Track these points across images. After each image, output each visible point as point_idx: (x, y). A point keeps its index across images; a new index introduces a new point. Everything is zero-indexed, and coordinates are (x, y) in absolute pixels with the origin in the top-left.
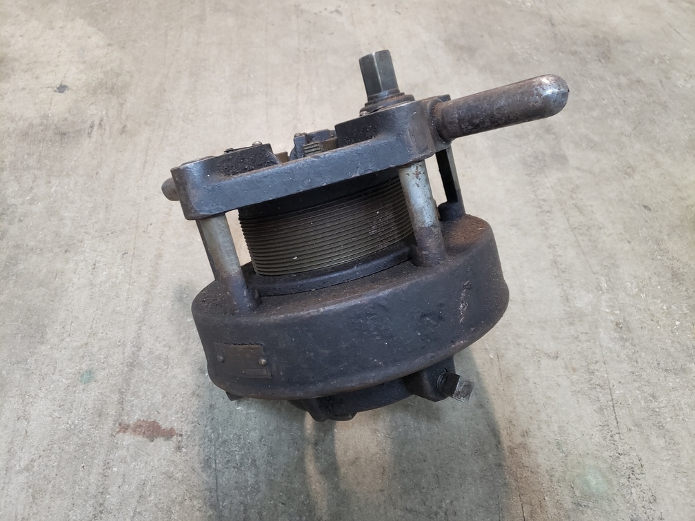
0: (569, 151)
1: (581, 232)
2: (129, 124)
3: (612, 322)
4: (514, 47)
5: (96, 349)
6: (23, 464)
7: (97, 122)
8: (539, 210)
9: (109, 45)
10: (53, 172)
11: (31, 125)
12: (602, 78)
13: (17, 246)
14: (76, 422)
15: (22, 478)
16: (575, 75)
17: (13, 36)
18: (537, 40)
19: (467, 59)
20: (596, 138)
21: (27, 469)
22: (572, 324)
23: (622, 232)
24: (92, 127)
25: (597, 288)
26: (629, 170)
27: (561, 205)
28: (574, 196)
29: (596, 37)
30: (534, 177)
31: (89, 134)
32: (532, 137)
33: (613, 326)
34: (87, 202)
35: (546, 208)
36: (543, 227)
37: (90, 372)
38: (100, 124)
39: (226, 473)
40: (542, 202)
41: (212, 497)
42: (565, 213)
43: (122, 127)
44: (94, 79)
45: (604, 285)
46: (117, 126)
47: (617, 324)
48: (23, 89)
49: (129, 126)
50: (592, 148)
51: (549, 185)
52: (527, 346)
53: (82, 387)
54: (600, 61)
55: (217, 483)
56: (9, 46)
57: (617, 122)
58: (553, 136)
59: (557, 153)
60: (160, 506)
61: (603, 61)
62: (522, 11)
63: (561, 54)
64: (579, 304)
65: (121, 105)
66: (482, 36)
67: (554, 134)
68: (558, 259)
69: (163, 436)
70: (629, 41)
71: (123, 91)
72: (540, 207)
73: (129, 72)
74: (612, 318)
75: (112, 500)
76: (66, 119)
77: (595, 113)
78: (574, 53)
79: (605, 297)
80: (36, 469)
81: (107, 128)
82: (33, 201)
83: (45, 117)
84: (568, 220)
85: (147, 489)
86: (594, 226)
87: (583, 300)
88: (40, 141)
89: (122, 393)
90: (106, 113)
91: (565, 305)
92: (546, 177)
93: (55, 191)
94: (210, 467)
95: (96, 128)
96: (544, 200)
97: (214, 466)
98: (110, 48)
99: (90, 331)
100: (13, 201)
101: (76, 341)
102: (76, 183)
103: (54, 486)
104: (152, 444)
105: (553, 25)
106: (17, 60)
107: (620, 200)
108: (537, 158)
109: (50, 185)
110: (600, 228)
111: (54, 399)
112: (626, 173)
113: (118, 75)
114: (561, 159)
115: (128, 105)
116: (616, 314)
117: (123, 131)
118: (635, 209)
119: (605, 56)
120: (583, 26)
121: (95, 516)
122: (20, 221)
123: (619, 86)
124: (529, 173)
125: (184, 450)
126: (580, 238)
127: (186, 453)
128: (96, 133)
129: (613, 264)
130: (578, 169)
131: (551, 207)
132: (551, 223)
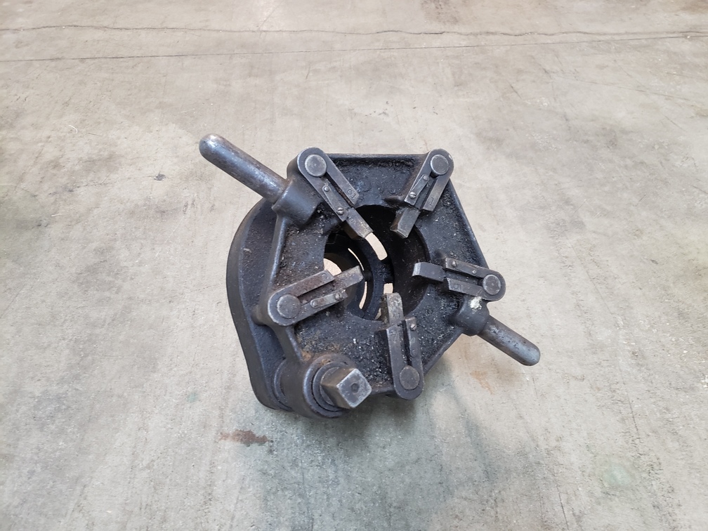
0: (586, 218)
2: (217, 204)
3: (629, 351)
4: (535, 138)
5: (198, 376)
6: (145, 463)
7: (190, 203)
8: (563, 265)
10: (156, 241)
11: (137, 205)
13: (130, 298)
14: (186, 432)
15: (145, 474)
16: (588, 158)
17: (119, 138)
18: (555, 132)
19: (495, 148)
20: (609, 208)
21: (148, 467)
22: (594, 353)
23: (634, 281)
24: (186, 206)
25: (614, 325)
26: (637, 233)
27: (581, 261)
28: (592, 253)
30: (557, 239)
31: (184, 211)
32: (553, 208)
33: (630, 355)
34: (185, 264)
35: (568, 263)
36: (566, 278)
37: (195, 394)
38: (193, 204)
39: (311, 470)
40: (564, 258)
41: (300, 489)
42: (585, 267)
43: (211, 206)
45: (621, 323)
46: (207, 205)
47: (633, 353)
48: (129, 178)
50: (605, 215)
51: (570, 245)
52: (557, 371)
53: (189, 405)
54: (608, 147)
55: (303, 478)
56: (116, 146)
57: (625, 195)
58: (572, 207)
59: (576, 220)
60: (258, 495)
61: (611, 147)
62: (540, 109)
63: (575, 142)
64: (600, 338)
65: (210, 189)
66: (508, 130)
67: (571, 205)
68: (580, 302)
69: (257, 442)
70: (632, 132)
72: (563, 262)
74: (629, 348)
75: (218, 490)
76: (165, 201)
77: (606, 189)
78: (587, 142)
79: (622, 332)
80: (155, 467)
81: (199, 207)
82: (140, 264)
83: (148, 199)
84: (588, 272)
85: (246, 482)
86: (610, 276)
87: (603, 335)
88: (144, 218)
89: (221, 409)
90: (197, 196)
91: (588, 339)
92: (567, 239)
93: (159, 256)
94: (297, 466)
95: (189, 207)
96: (566, 257)
97: (300, 465)
99: (193, 363)
100: (125, 264)
101: (181, 370)
102: (176, 249)
103: (171, 480)
104: (249, 448)
105: (567, 120)
106: (123, 156)
107: (632, 256)
108: (558, 224)
109: (154, 251)
110: (616, 278)
111: (167, 415)
112: (635, 235)
114: (579, 225)
115: (215, 188)
116: (633, 346)
117: (212, 208)
118: (644, 262)
119: (613, 143)
120: (592, 120)
121: (205, 503)
122: (132, 279)
123: (626, 167)
124: (552, 236)
125: (275, 453)
126: (598, 286)
127: (277, 456)
128: (189, 211)
129: (628, 306)
130: (594, 232)
131: (573, 262)
132: (573, 275)
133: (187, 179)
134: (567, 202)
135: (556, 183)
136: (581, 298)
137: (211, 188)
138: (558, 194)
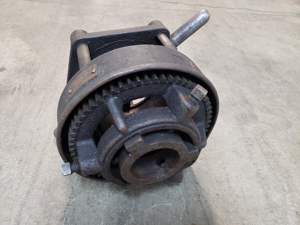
0: (258, 113)
1: (269, 157)
4: (227, 62)
7: (18, 87)
8: (247, 144)
9: (31, 50)
12: (269, 79)
16: (256, 77)
18: (237, 60)
20: (270, 107)
23: (291, 157)
24: (14, 89)
25: (282, 190)
26: (289, 124)
27: (258, 141)
28: (263, 137)
29: (263, 60)
30: (242, 126)
31: (13, 93)
32: (239, 105)
35: (250, 143)
36: (249, 153)
38: (19, 88)
40: (247, 139)
42: (260, 146)
43: (31, 90)
44: (20, 66)
45: (286, 188)
46: (29, 90)
49: (34, 90)
50: (269, 112)
51: (250, 130)
54: (267, 71)
57: (279, 100)
58: (249, 105)
59: (252, 114)
62: (229, 47)
63: (248, 67)
68: (259, 171)
70: (279, 63)
71: (34, 72)
72: (247, 142)
73: (39, 63)
74: (293, 209)
76: (1, 85)
77: (268, 95)
78: (255, 67)
79: (288, 196)
81: (23, 90)
84: (262, 150)
86: (276, 153)
87: (276, 197)
90: (24, 83)
91: (266, 200)
92: (248, 126)
95: (16, 90)
96: (249, 138)
98: (31, 51)
105: (243, 54)
107: (287, 140)
108: (242, 116)
110: (279, 155)
112: (287, 126)
113: (33, 64)
114: (255, 117)
115: (36, 79)
117: (31, 92)
118: (295, 145)
119: (269, 69)
120: (257, 55)
123: (277, 83)
124: (239, 123)
126: (269, 160)
128: (16, 93)
129: (289, 176)
130: (263, 122)
131: (252, 142)
132: (253, 151)
133: (19, 71)
134: (247, 102)
135: (240, 90)
136: (259, 168)
137: (33, 79)
138: (241, 97)
